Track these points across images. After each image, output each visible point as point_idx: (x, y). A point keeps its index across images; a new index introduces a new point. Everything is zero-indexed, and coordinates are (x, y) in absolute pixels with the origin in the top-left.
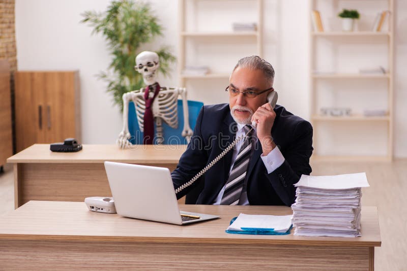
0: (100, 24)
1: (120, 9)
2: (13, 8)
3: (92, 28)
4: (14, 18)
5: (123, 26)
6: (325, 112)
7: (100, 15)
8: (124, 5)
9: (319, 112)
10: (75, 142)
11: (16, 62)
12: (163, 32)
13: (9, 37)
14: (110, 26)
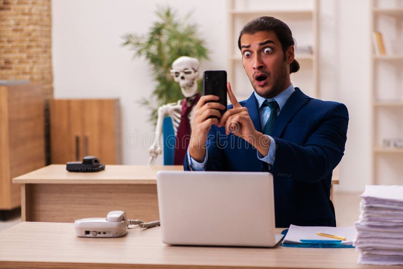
0: (142, 47)
1: (164, 31)
2: (50, 32)
3: (134, 52)
4: (50, 42)
5: (166, 49)
6: (387, 143)
7: (143, 38)
8: (169, 27)
9: (381, 143)
10: (96, 161)
11: (52, 89)
12: (210, 55)
13: (45, 63)
14: (153, 49)
